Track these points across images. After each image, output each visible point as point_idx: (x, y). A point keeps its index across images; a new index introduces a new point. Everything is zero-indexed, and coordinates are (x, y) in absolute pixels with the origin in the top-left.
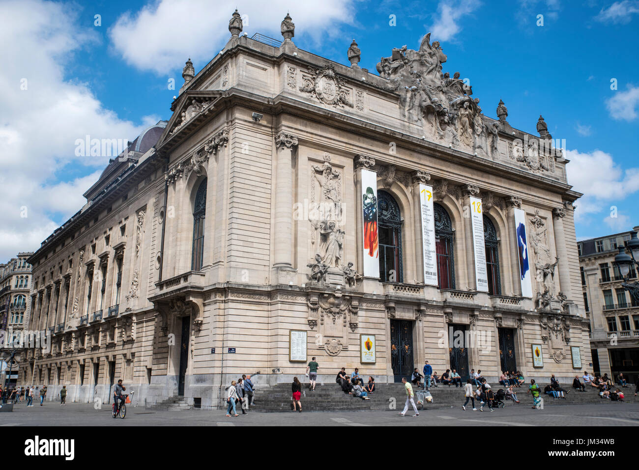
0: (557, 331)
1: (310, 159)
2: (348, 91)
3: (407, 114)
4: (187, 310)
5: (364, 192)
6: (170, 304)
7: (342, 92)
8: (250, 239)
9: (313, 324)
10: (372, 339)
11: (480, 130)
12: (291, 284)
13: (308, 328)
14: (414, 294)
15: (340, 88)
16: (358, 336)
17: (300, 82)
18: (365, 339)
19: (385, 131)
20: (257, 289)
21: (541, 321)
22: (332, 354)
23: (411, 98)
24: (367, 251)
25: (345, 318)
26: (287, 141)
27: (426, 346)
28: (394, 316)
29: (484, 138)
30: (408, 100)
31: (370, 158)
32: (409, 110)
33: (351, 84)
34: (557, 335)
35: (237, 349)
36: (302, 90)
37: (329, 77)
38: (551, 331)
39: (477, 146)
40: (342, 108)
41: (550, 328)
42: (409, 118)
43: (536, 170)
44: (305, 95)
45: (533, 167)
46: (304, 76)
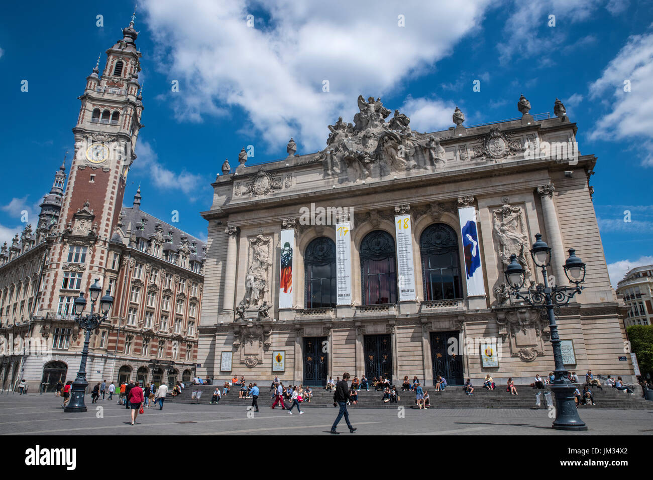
0: (524, 326)
1: (249, 236)
2: (280, 178)
3: (330, 172)
7: (274, 181)
9: (236, 347)
10: (282, 354)
13: (234, 349)
15: (272, 179)
16: (272, 353)
17: (244, 190)
18: (276, 354)
21: (496, 319)
22: (250, 366)
25: (261, 341)
26: (230, 231)
28: (303, 335)
31: (291, 220)
32: (332, 168)
33: (281, 172)
34: (524, 331)
35: (202, 365)
36: (243, 194)
40: (273, 193)
42: (333, 174)
43: (502, 157)
44: (245, 196)
45: (496, 157)
46: (247, 183)
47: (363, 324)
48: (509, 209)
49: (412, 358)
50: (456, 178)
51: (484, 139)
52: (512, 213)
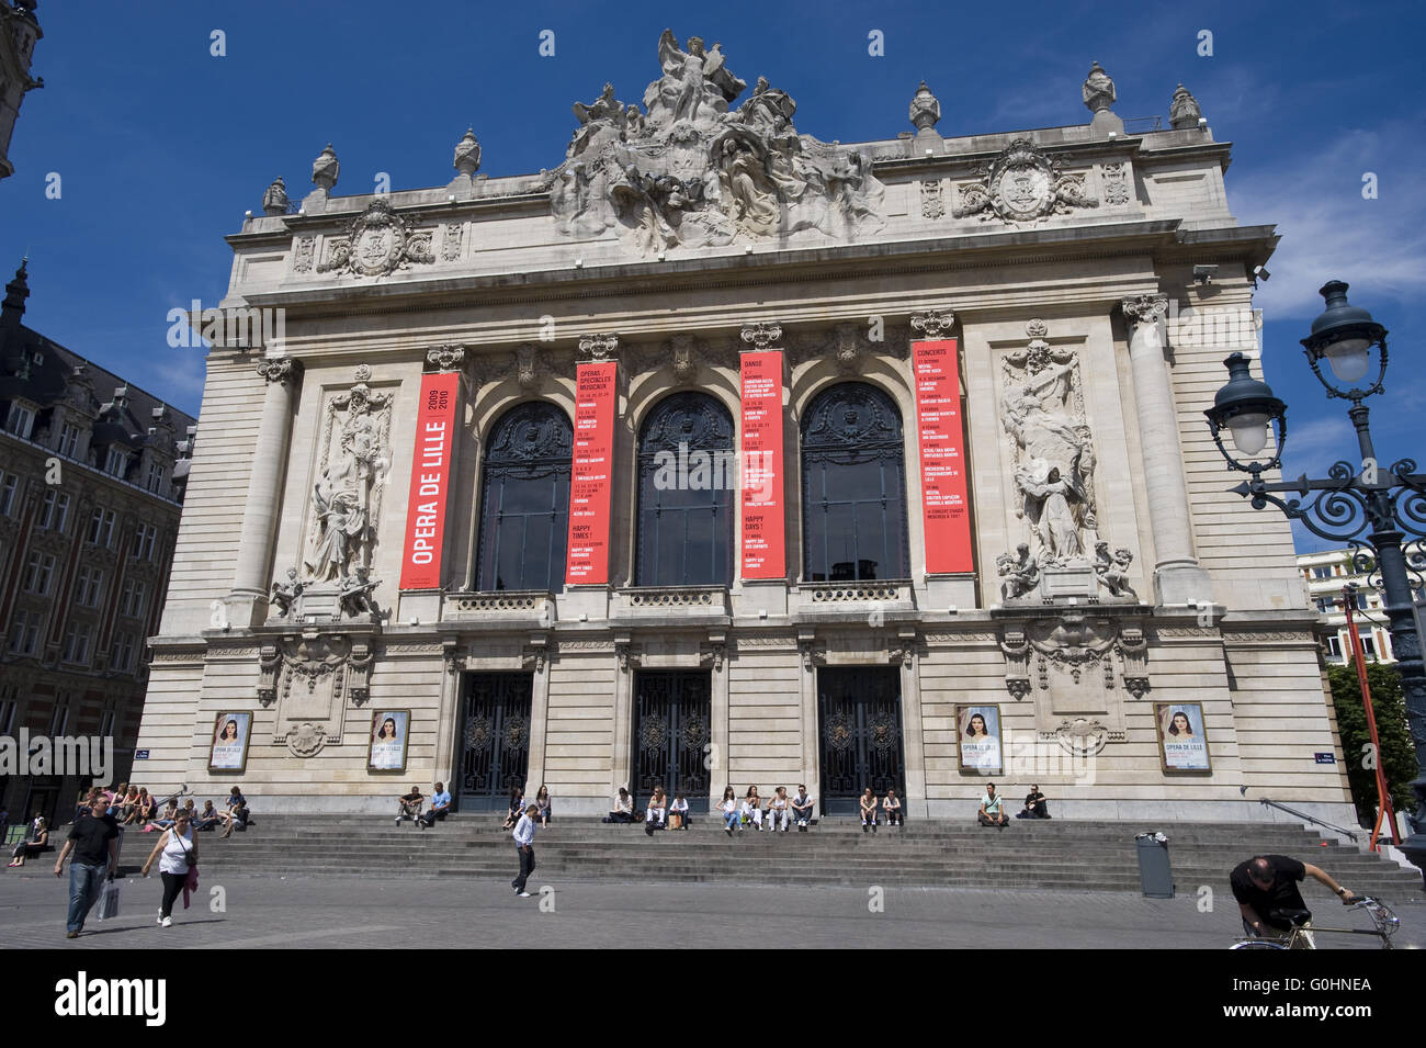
0: (1076, 660)
1: (327, 388)
2: (430, 233)
3: (571, 226)
7: (416, 240)
8: (207, 557)
9: (263, 696)
11: (799, 186)
13: (257, 705)
15: (408, 235)
16: (369, 715)
17: (322, 257)
21: (1000, 638)
22: (301, 754)
23: (578, 190)
25: (340, 679)
28: (463, 666)
29: (816, 200)
31: (454, 348)
32: (577, 216)
34: (1076, 674)
35: (151, 751)
36: (321, 270)
37: (376, 226)
38: (1048, 663)
39: (792, 225)
40: (407, 272)
41: (1045, 653)
42: (578, 232)
43: (1034, 218)
44: (326, 276)
45: (1017, 216)
46: (333, 242)
47: (638, 640)
48: (1045, 353)
49: (765, 738)
50: (914, 263)
51: (991, 167)
52: (1053, 365)
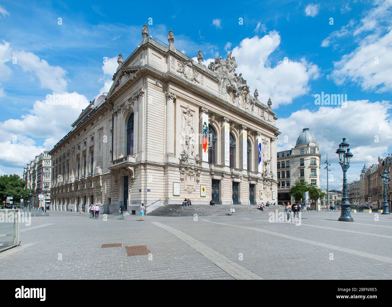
0: (269, 185)
1: (181, 106)
2: (197, 75)
3: (221, 89)
4: (127, 173)
5: (203, 124)
6: (118, 171)
7: (195, 75)
9: (182, 180)
10: (205, 187)
11: (248, 101)
12: (174, 162)
13: (180, 181)
14: (221, 169)
15: (194, 73)
16: (200, 186)
17: (177, 68)
18: (202, 187)
19: (213, 96)
20: (159, 164)
21: (264, 182)
22: (190, 193)
23: (223, 82)
24: (203, 150)
25: (195, 178)
26: (171, 96)
27: (224, 190)
28: (213, 178)
29: (249, 105)
30: (222, 83)
31: (206, 108)
33: (199, 72)
35: (151, 190)
36: (178, 71)
37: (190, 66)
39: (246, 108)
40: (195, 83)
44: (179, 74)
45: (266, 120)
46: (179, 64)
48: (266, 143)
51: (264, 110)
